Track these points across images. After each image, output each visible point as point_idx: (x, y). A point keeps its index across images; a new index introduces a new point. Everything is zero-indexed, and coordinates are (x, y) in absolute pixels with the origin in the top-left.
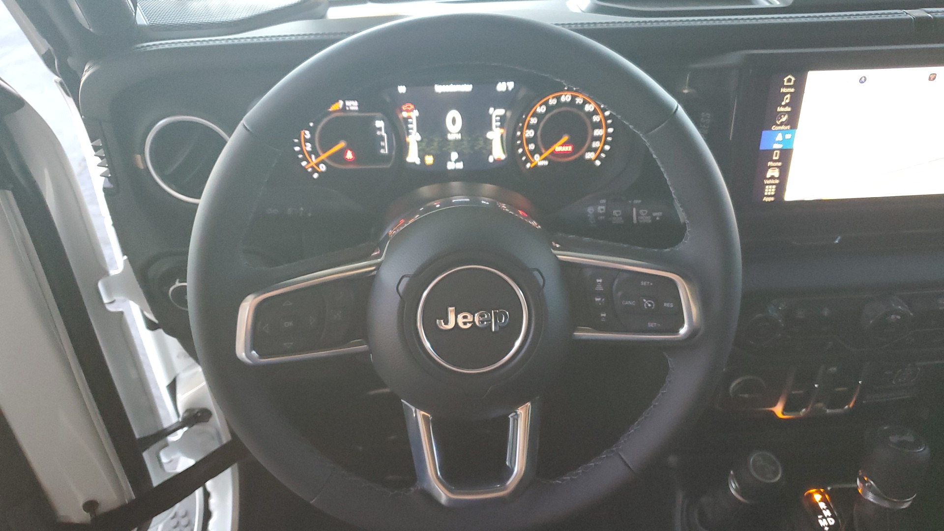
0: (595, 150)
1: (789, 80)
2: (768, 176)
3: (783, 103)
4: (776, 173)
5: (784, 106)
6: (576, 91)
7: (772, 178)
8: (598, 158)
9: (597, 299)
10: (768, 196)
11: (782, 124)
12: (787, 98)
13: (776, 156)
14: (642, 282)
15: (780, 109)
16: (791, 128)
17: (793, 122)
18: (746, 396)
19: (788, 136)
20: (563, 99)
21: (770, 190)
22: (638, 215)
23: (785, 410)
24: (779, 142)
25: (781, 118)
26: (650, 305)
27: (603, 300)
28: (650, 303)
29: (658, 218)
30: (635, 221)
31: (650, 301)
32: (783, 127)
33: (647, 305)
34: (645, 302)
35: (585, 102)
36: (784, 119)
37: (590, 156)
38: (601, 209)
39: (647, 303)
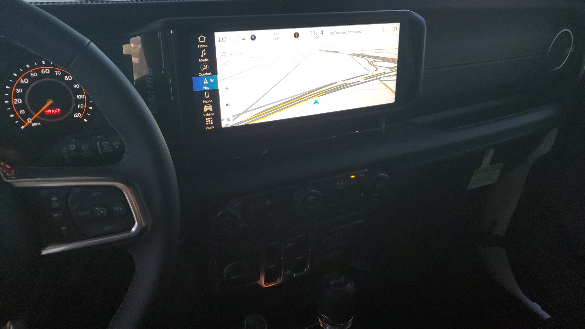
0: (81, 111)
1: (202, 39)
2: (205, 110)
3: (202, 56)
4: (210, 108)
5: (203, 58)
6: (53, 65)
7: (208, 112)
8: (85, 116)
9: (55, 215)
10: (209, 126)
11: (205, 71)
12: (204, 52)
13: (207, 96)
14: (92, 194)
15: (201, 60)
16: (212, 74)
17: (213, 69)
18: (235, 277)
19: (212, 80)
20: (43, 72)
21: (209, 121)
22: (101, 147)
23: (267, 281)
24: (206, 85)
25: (204, 67)
26: (102, 212)
27: (61, 215)
28: (101, 210)
29: (117, 147)
30: (100, 152)
31: (101, 208)
32: (206, 74)
33: (100, 212)
34: (97, 210)
35: (64, 74)
36: (206, 68)
37: (77, 115)
38: (72, 147)
39: (100, 211)
